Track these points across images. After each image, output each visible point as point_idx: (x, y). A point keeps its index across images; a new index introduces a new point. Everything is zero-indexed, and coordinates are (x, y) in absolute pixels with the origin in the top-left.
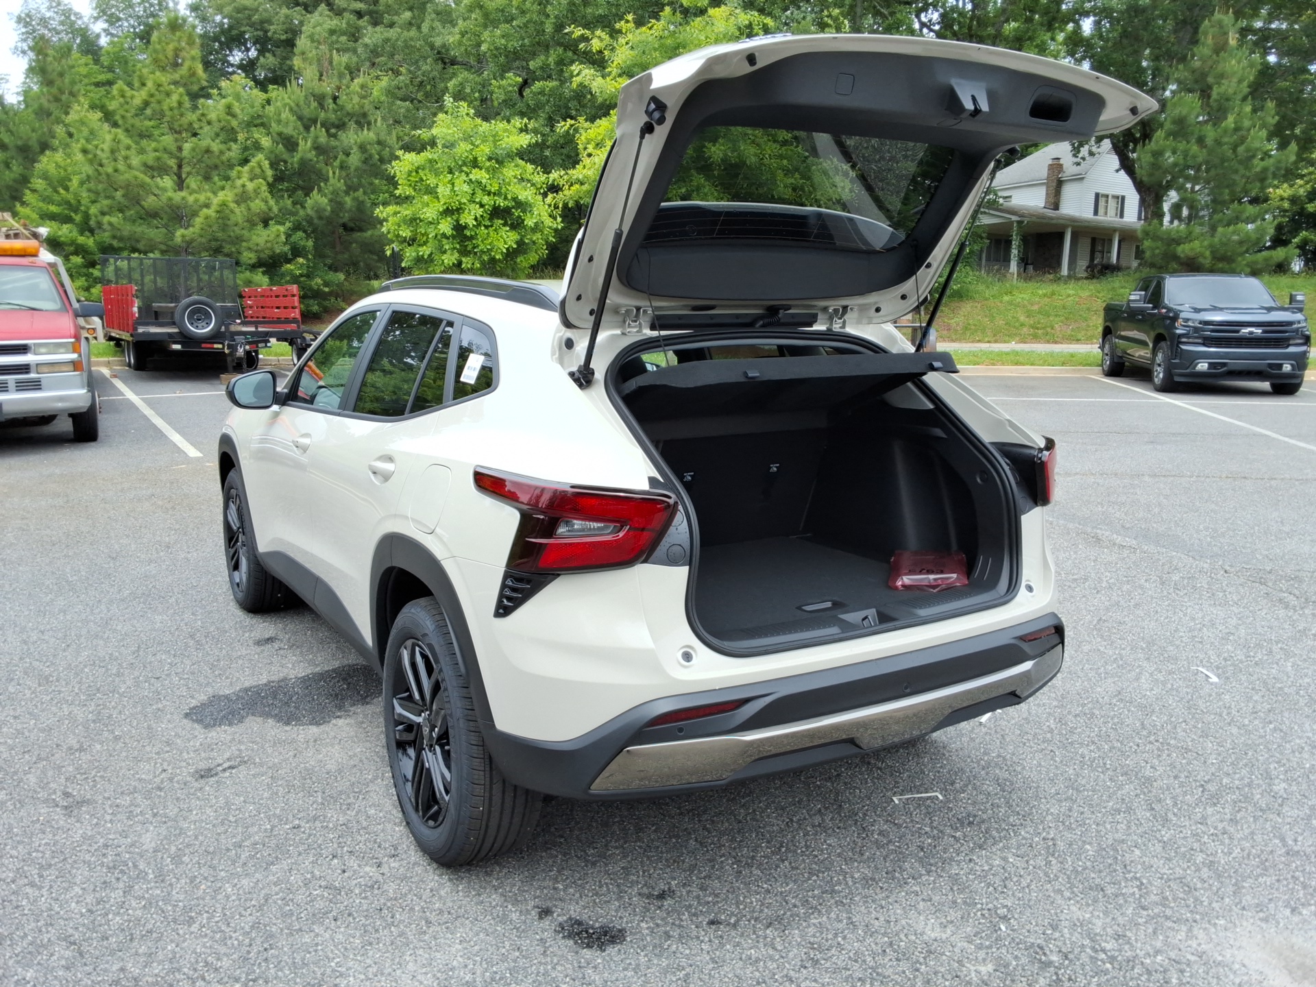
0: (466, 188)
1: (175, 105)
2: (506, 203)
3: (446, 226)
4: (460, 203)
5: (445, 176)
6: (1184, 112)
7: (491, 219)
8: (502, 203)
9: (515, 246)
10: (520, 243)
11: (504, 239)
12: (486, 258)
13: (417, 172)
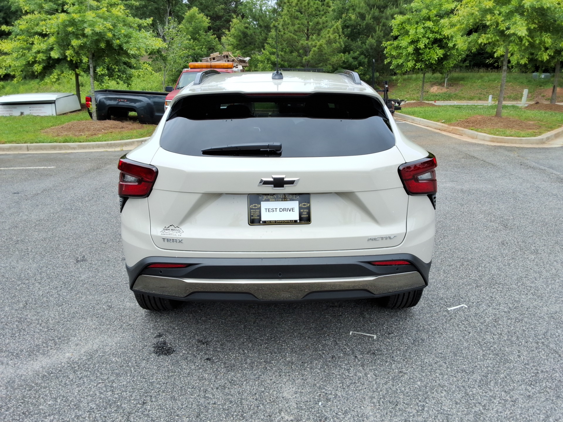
0: (422, 31)
1: (306, 4)
2: (440, 36)
3: (411, 49)
4: (418, 38)
5: (414, 26)
7: (432, 45)
8: (438, 37)
9: (442, 56)
10: (445, 55)
11: (437, 54)
12: (427, 63)
13: (402, 25)
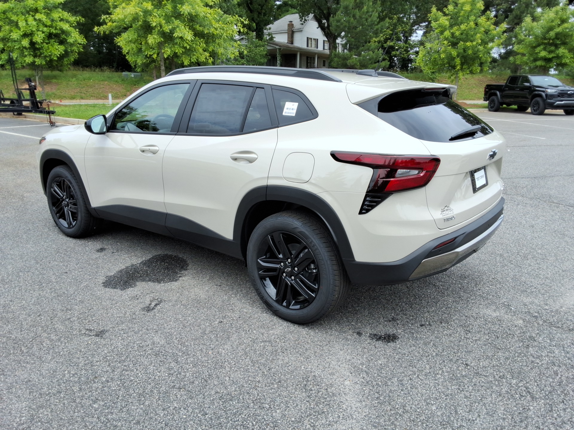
0: (34, 23)
2: (56, 31)
3: (25, 43)
4: (32, 31)
6: (348, 4)
7: (48, 39)
8: (53, 31)
9: (63, 53)
10: (66, 51)
11: (57, 50)
12: (48, 59)
